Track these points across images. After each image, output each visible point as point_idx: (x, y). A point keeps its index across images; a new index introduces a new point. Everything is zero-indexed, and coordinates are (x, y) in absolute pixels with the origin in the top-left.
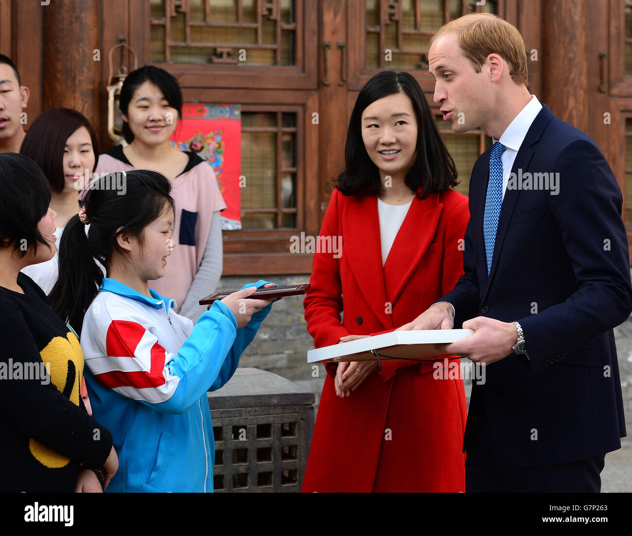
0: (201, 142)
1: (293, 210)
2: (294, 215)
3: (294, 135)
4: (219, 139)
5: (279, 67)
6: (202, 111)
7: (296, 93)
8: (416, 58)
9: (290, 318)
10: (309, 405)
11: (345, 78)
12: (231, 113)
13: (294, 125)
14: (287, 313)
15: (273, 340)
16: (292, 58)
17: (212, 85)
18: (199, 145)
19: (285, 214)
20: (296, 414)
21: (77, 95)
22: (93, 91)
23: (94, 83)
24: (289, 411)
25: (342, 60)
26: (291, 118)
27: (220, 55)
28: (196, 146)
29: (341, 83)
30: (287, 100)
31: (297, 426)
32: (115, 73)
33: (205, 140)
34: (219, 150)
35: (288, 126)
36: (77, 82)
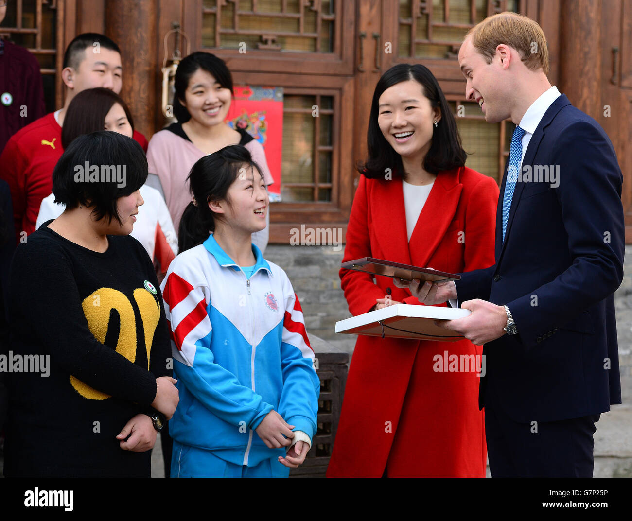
0: (246, 121)
1: (328, 185)
2: (329, 190)
3: (331, 117)
4: (262, 118)
5: (319, 54)
6: (248, 93)
7: (335, 78)
8: (445, 48)
9: (323, 284)
10: (344, 364)
11: (378, 65)
12: (275, 95)
13: (332, 107)
14: (322, 279)
15: (309, 303)
16: (331, 46)
17: (257, 69)
18: (244, 124)
19: (321, 189)
20: (332, 372)
21: (135, 76)
22: (149, 72)
23: (150, 65)
24: (325, 369)
25: (376, 49)
26: (328, 101)
27: (266, 42)
28: (241, 124)
29: (375, 70)
30: (325, 84)
31: (332, 383)
32: (170, 56)
33: (250, 119)
34: (263, 129)
35: (326, 108)
36: (135, 64)
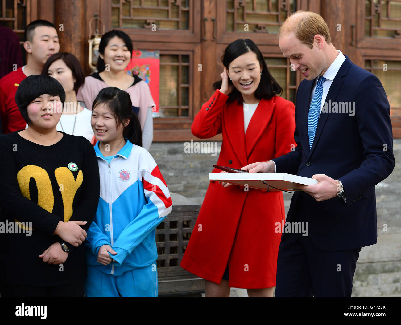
0: (138, 70)
1: (186, 107)
2: (187, 110)
3: (187, 67)
4: (148, 69)
5: (180, 31)
6: (139, 54)
7: (189, 45)
8: (254, 26)
9: (185, 165)
10: (197, 211)
11: (215, 37)
12: (154, 55)
13: (188, 61)
14: (183, 162)
15: (176, 176)
16: (187, 27)
17: (144, 40)
18: (137, 72)
19: (183, 110)
20: (191, 216)
21: (73, 45)
22: (81, 43)
23: (81, 38)
24: (187, 214)
25: (214, 27)
26: (186, 58)
27: (149, 24)
28: (135, 72)
29: (213, 39)
30: (183, 48)
31: (191, 222)
32: (93, 33)
33: (140, 69)
34: (148, 75)
35: (185, 62)
36: (72, 38)
